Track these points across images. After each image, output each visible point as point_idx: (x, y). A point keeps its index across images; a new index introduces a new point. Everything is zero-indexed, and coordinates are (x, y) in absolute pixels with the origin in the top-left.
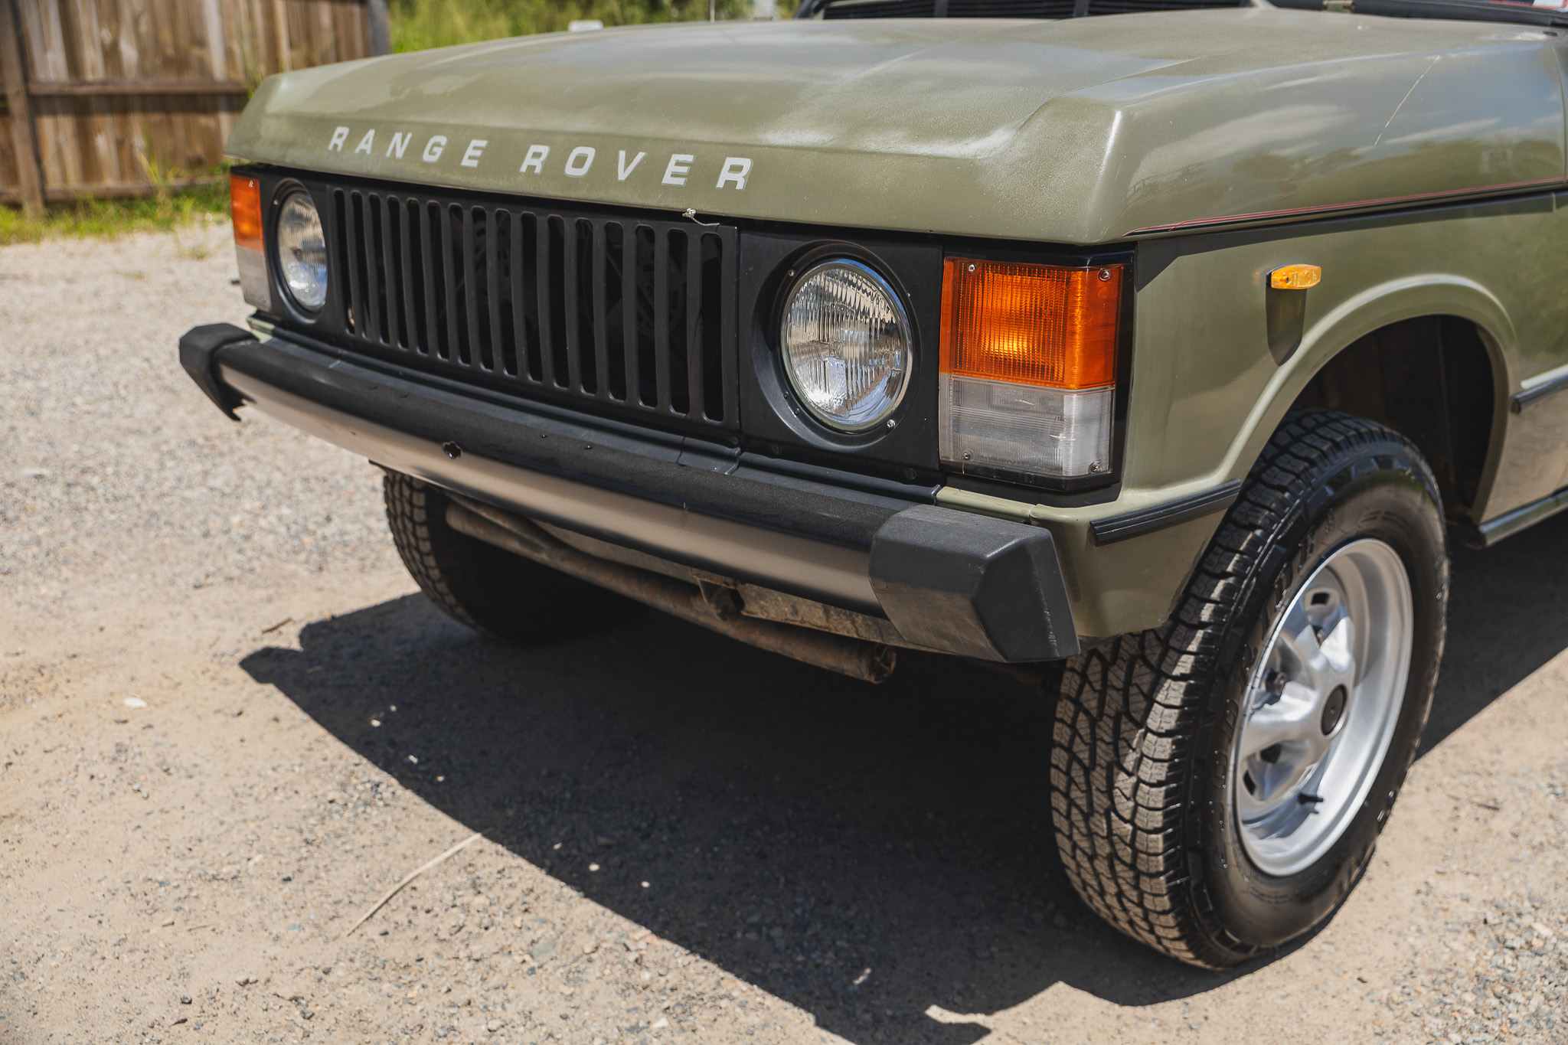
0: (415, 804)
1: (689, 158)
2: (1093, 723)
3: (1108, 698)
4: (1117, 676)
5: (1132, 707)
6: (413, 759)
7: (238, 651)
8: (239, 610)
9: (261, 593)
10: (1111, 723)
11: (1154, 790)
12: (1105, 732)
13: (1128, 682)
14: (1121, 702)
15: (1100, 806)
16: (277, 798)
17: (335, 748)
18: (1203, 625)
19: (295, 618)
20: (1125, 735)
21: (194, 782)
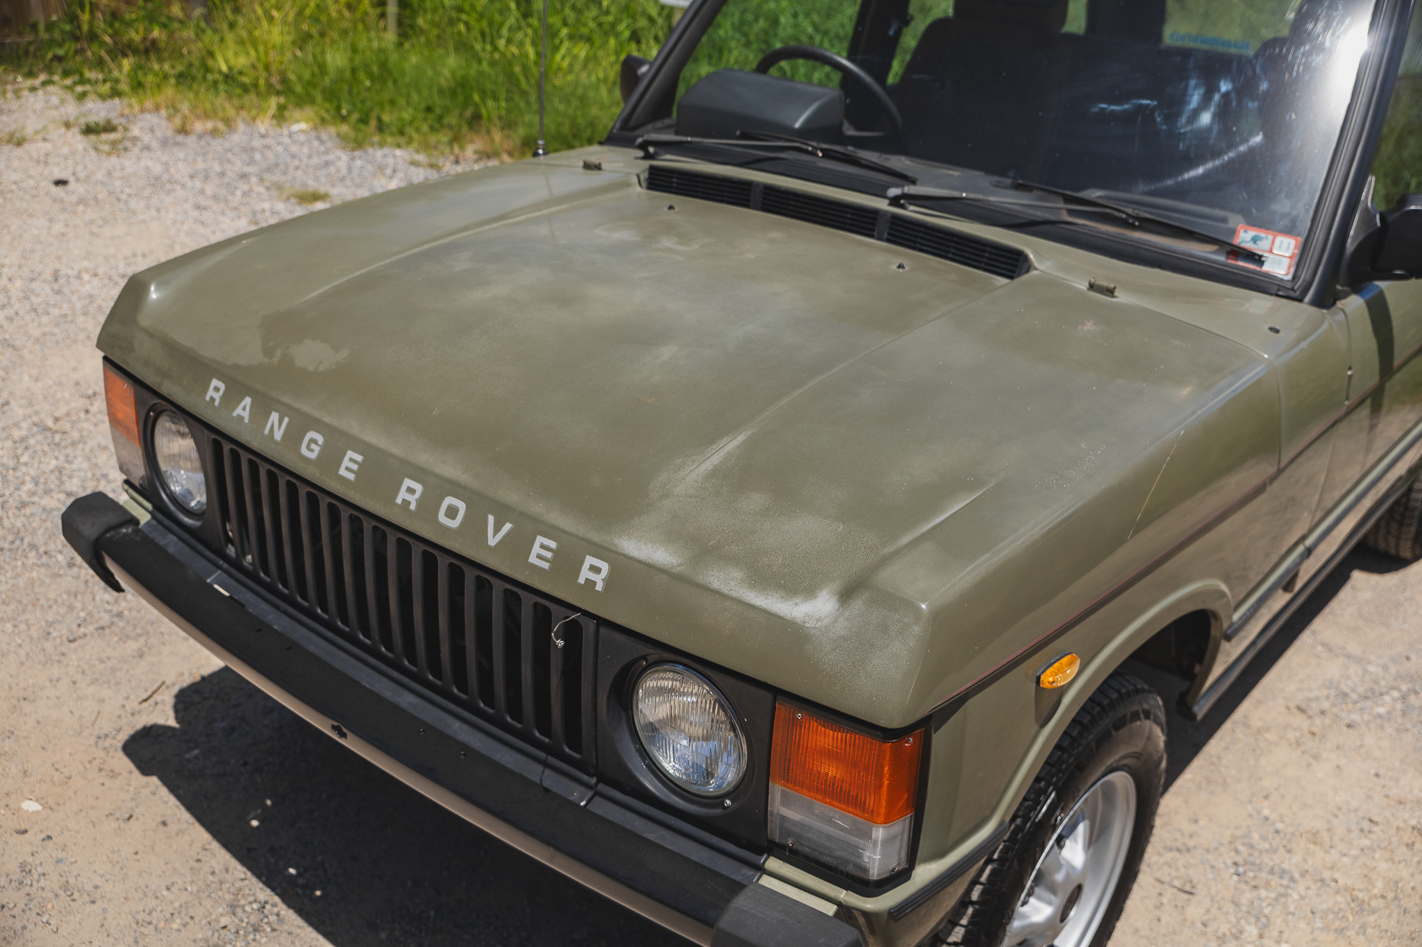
0: (299, 927)
1: (553, 545)
6: (292, 871)
7: (119, 730)
8: (113, 670)
9: (132, 646)
16: (175, 926)
17: (221, 857)
18: (973, 903)
19: (169, 682)
21: (96, 908)
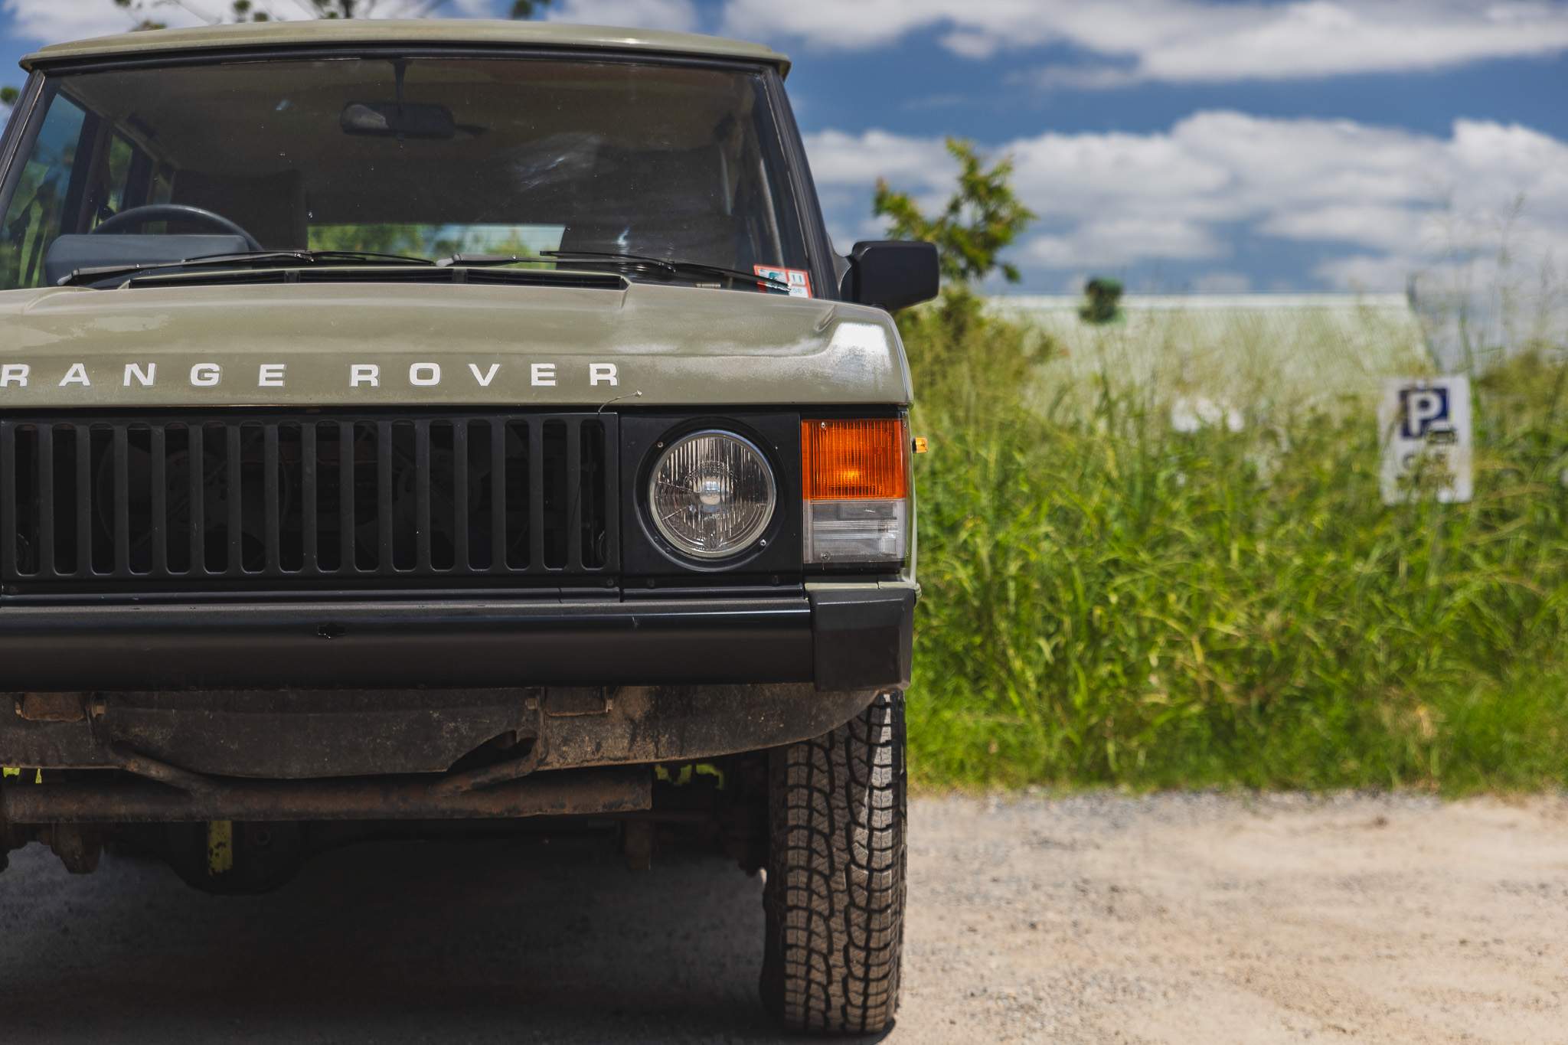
1: (552, 366)
2: (828, 797)
3: (836, 774)
4: (839, 755)
5: (858, 774)
10: (843, 792)
11: (885, 833)
12: (840, 800)
13: (849, 757)
14: (848, 773)
15: (841, 863)
20: (857, 797)
